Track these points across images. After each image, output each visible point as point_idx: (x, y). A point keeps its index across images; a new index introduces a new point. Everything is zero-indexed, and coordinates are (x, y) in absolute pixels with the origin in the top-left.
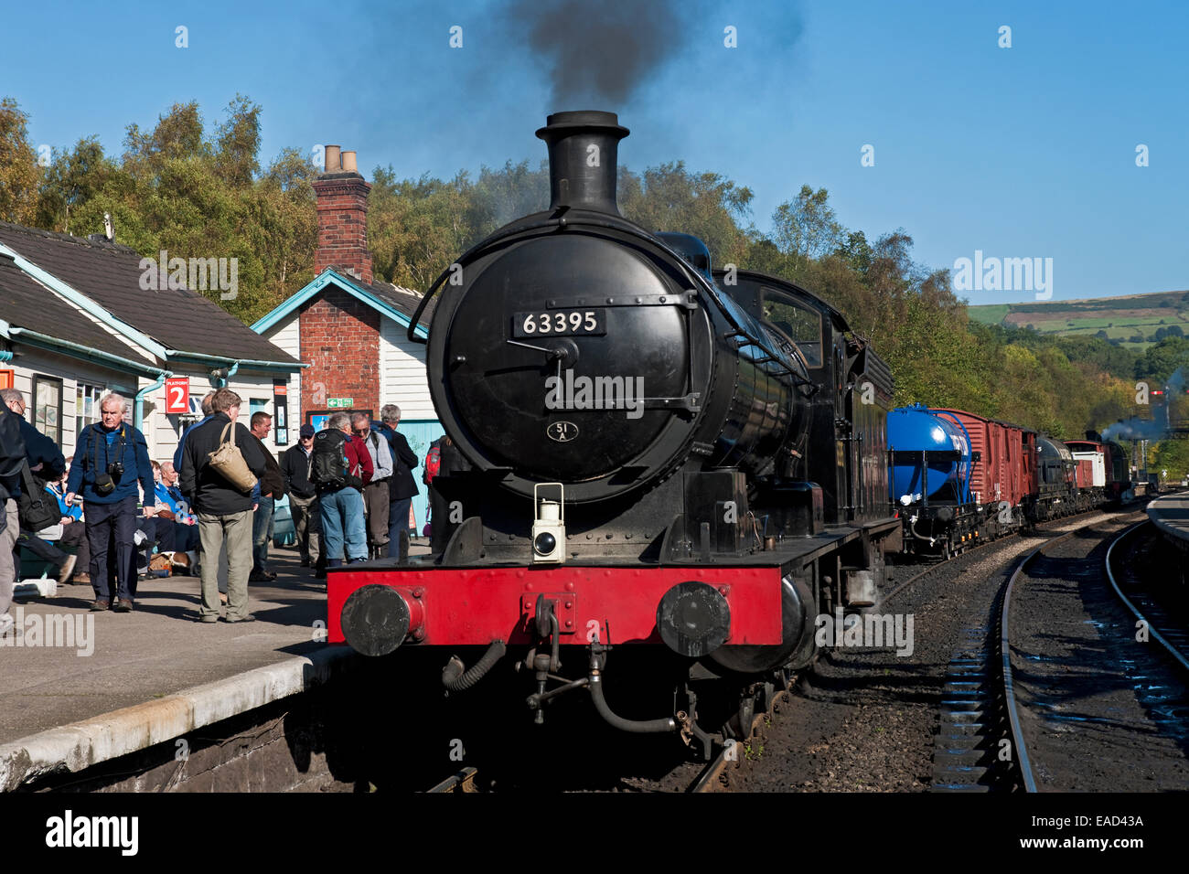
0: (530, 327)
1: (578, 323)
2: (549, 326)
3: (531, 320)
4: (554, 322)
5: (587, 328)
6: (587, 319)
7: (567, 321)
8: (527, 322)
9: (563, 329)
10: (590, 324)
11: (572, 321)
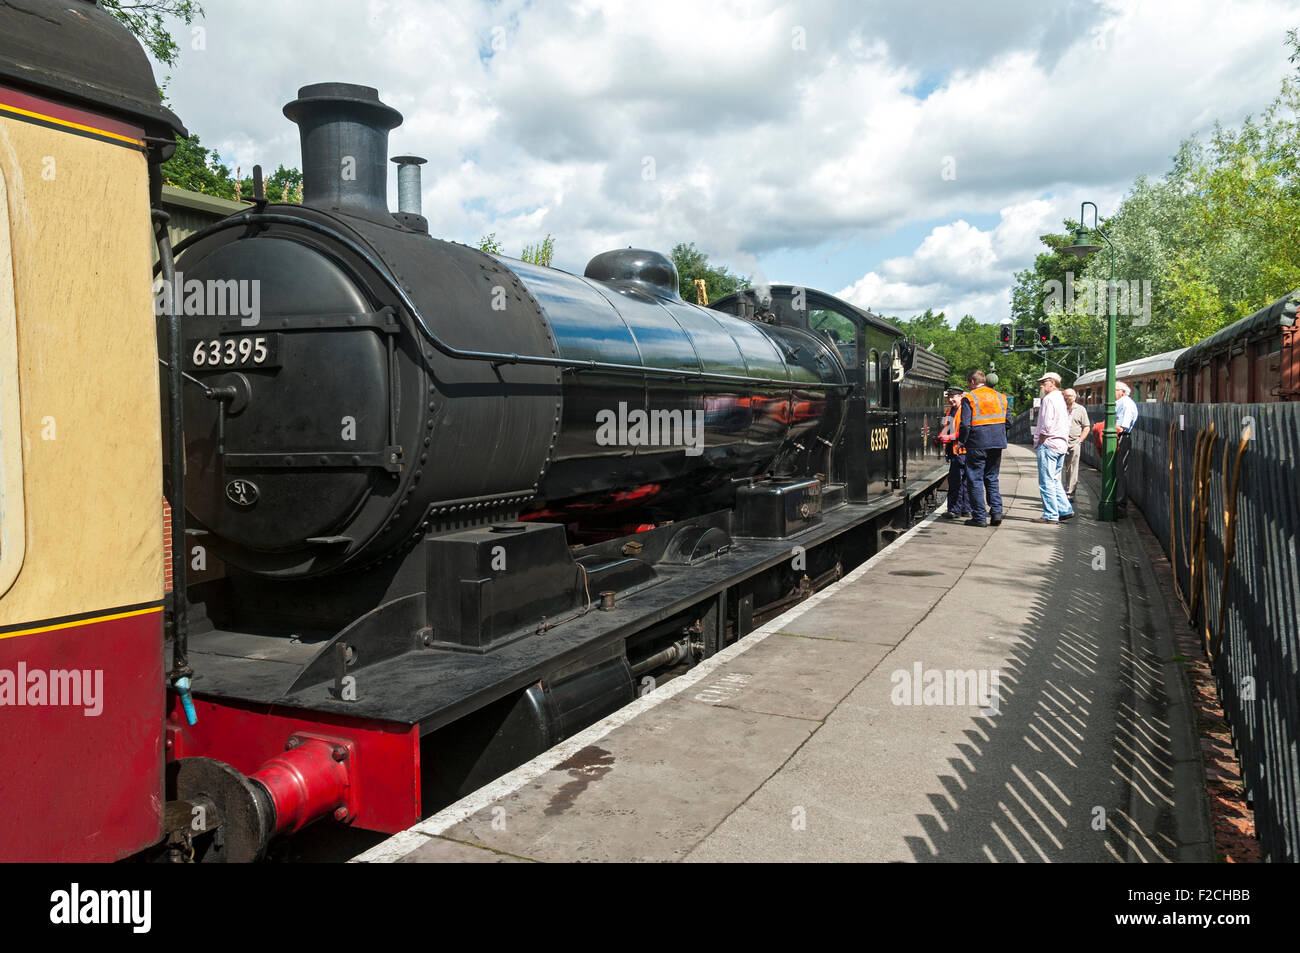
0: (199, 357)
1: (247, 352)
2: (218, 356)
3: (201, 349)
4: (224, 351)
5: (256, 359)
6: (258, 347)
7: (237, 350)
8: (197, 352)
9: (232, 361)
10: (259, 353)
11: (242, 350)
